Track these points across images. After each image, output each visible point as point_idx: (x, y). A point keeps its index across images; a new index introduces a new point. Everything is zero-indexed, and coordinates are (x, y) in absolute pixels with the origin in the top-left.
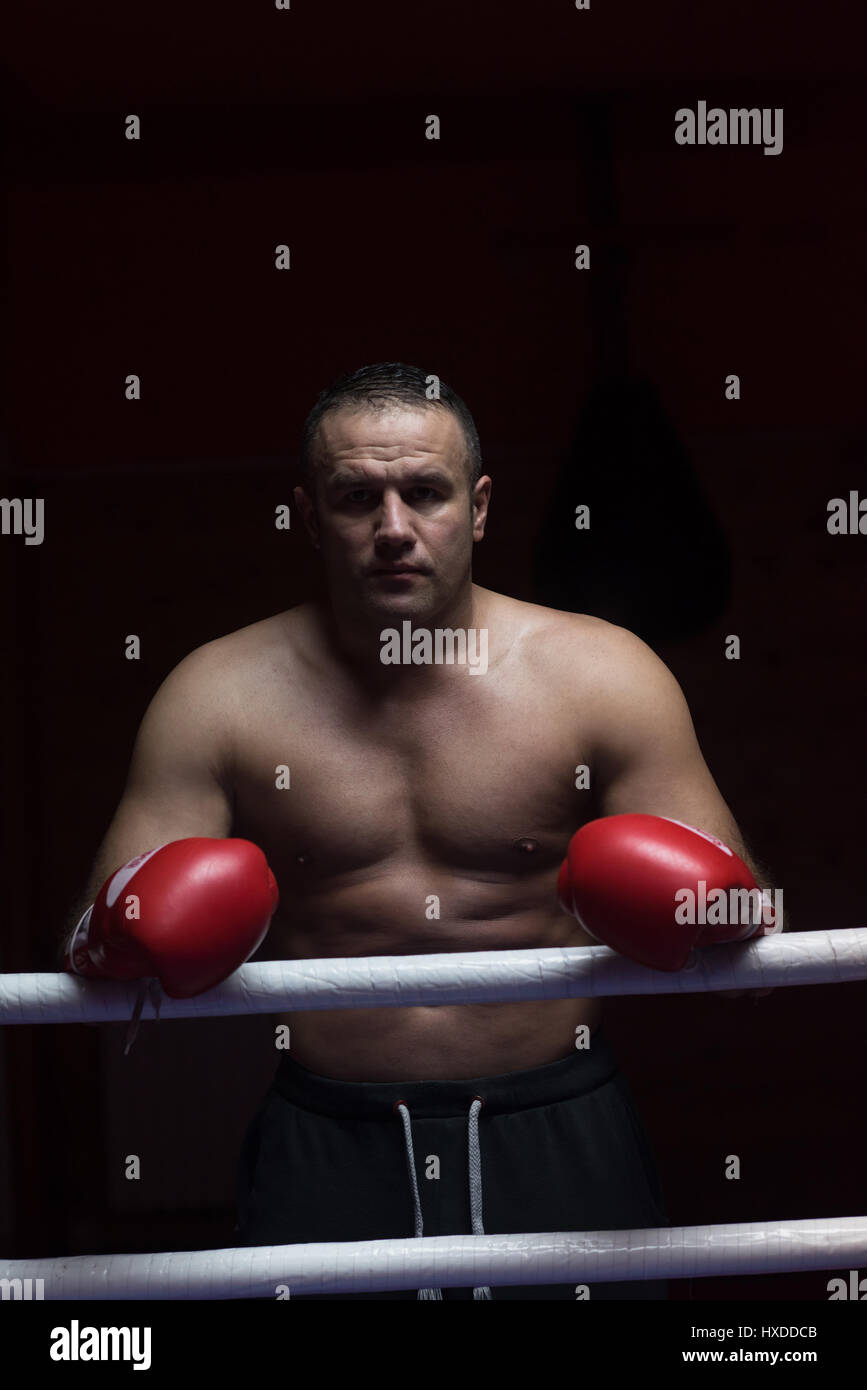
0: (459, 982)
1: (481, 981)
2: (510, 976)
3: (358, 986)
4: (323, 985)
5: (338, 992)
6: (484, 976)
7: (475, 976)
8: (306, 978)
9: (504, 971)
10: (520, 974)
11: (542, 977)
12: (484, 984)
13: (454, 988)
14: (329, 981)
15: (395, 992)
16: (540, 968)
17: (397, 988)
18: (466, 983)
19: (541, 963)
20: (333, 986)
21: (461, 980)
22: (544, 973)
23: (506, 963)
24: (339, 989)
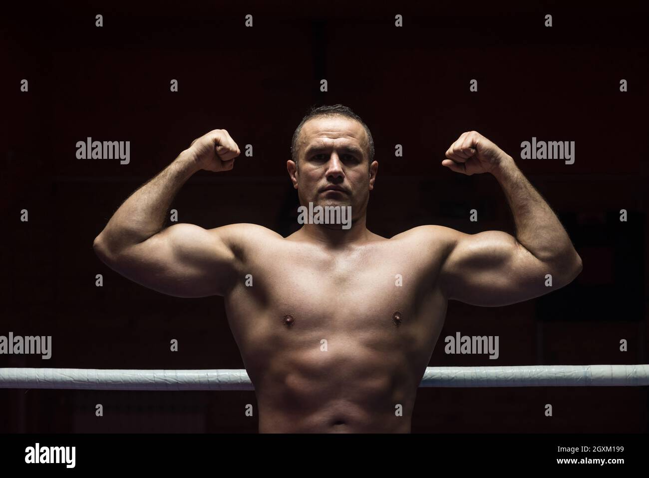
0: (122, 381)
1: (130, 381)
2: (142, 379)
3: (82, 380)
4: (68, 378)
5: (74, 382)
6: (132, 379)
7: (128, 379)
8: (62, 376)
9: (140, 377)
10: (146, 379)
11: (154, 381)
12: (131, 382)
13: (119, 383)
14: (70, 377)
15: (97, 383)
16: (154, 377)
17: (97, 382)
18: (124, 381)
19: (155, 375)
20: (72, 379)
21: (122, 379)
22: (156, 379)
23: (141, 374)
24: (75, 380)
